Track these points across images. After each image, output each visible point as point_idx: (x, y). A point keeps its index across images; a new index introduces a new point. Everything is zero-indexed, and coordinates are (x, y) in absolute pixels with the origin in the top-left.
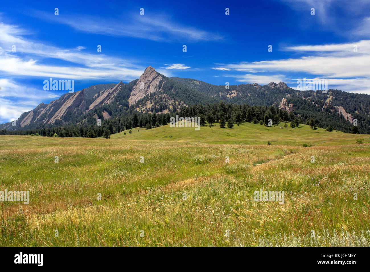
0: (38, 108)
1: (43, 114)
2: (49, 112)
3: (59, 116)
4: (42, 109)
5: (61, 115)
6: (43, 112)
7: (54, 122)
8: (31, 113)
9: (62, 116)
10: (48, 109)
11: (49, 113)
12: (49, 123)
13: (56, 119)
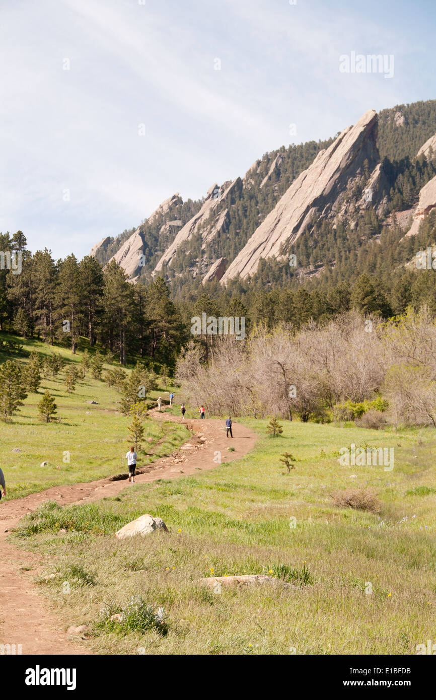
0: (160, 218)
1: (186, 243)
2: (210, 232)
3: (270, 244)
4: (178, 223)
5: (283, 239)
6: (183, 235)
7: (252, 270)
8: (132, 238)
9: (288, 240)
10: (204, 218)
11: (210, 238)
12: (230, 273)
13: (261, 259)
